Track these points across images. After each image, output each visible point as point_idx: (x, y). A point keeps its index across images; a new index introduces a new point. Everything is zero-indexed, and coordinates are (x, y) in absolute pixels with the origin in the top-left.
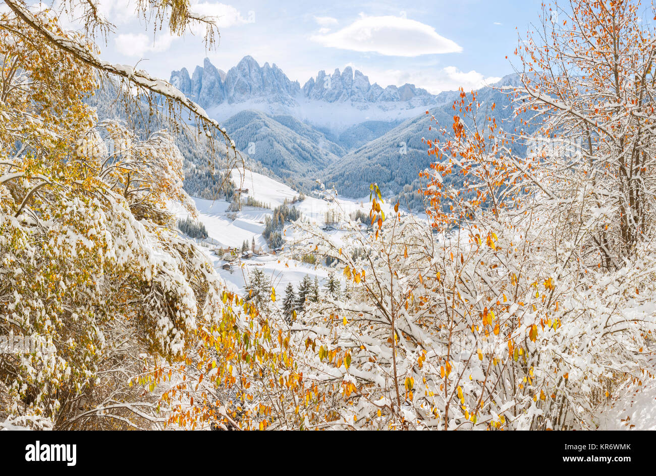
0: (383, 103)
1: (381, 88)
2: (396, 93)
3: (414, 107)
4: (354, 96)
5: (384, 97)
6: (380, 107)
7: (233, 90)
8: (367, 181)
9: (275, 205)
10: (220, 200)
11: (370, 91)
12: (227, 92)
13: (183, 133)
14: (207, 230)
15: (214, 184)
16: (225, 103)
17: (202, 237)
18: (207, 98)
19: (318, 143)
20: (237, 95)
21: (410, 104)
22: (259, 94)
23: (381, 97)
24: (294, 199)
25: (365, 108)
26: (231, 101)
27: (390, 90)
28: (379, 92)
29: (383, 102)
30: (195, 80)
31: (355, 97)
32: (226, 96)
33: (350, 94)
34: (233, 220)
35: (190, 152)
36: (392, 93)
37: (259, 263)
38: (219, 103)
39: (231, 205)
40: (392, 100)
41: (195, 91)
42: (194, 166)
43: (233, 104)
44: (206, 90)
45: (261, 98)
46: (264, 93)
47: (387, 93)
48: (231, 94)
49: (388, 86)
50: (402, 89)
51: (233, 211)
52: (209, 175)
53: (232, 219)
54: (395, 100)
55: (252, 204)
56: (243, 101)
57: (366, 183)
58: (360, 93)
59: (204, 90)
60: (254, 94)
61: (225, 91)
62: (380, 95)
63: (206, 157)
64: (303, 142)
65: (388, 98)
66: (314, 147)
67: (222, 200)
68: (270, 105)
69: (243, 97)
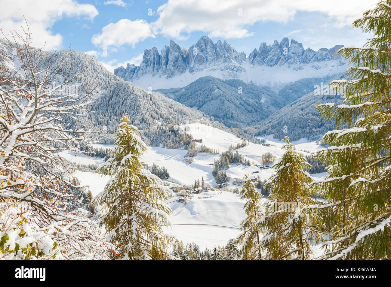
0: (316, 63)
1: (314, 51)
2: (327, 54)
3: (344, 64)
4: (291, 60)
5: (317, 58)
6: (313, 66)
7: (193, 62)
8: (300, 127)
9: (223, 151)
10: (180, 148)
11: (304, 55)
12: (189, 64)
13: (151, 99)
14: (168, 172)
15: (176, 136)
16: (187, 72)
17: (164, 178)
18: (172, 69)
19: (261, 99)
20: (197, 65)
21: (340, 62)
22: (213, 64)
23: (314, 59)
24: (238, 145)
25: (300, 69)
26: (192, 71)
27: (322, 52)
28: (312, 55)
30: (163, 55)
31: (292, 60)
32: (188, 67)
33: (287, 59)
34: (190, 163)
35: (157, 113)
36: (324, 55)
37: (206, 196)
38: (182, 72)
39: (189, 152)
40: (324, 60)
41: (164, 64)
42: (160, 124)
43: (193, 73)
44: (172, 63)
45: (215, 67)
46: (217, 63)
47: (319, 54)
48: (192, 66)
49: (320, 49)
50: (333, 50)
51: (190, 156)
52: (172, 130)
53: (189, 162)
54: (327, 59)
55: (204, 150)
56: (201, 70)
57: (299, 129)
58: (296, 57)
60: (209, 64)
61: (187, 63)
62: (313, 57)
63: (170, 116)
64: (248, 99)
65: (320, 59)
66: (257, 102)
67: (182, 148)
68: (222, 72)
69: (201, 67)
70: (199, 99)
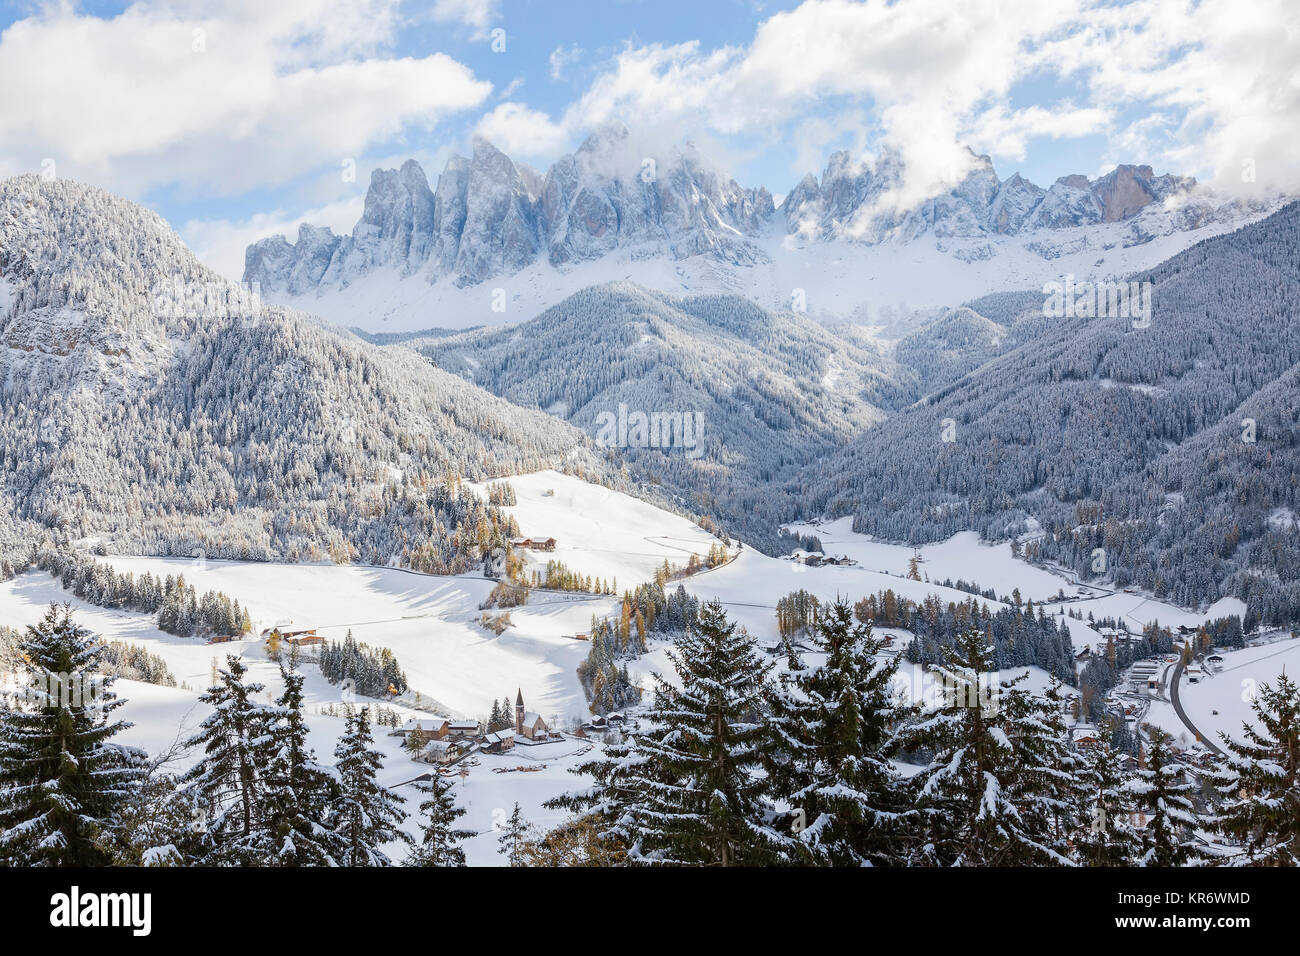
0: (1045, 236)
1: (1035, 189)
2: (1086, 199)
3: (1151, 238)
4: (945, 221)
5: (1045, 214)
6: (1032, 247)
7: (564, 223)
8: (954, 491)
9: (630, 583)
10: (467, 574)
11: (998, 202)
12: (547, 229)
13: (366, 379)
14: (402, 668)
15: (454, 527)
16: (542, 260)
17: (387, 692)
18: (483, 249)
19: (822, 372)
20: (579, 236)
21: (1136, 229)
22: (644, 231)
23: (1035, 217)
24: (691, 563)
25: (982, 255)
26: (558, 256)
27: (1067, 190)
28: (1027, 201)
29: (1041, 231)
30: (446, 195)
31: (952, 224)
32: (543, 243)
33: (931, 216)
34: (499, 632)
35: (388, 434)
36: (1073, 201)
37: (526, 764)
38: (522, 263)
39: (499, 589)
40: (1075, 221)
41: (448, 230)
42: (398, 475)
43: (565, 265)
44: (482, 227)
45: (652, 245)
46: (659, 231)
47: (1054, 200)
48: (559, 237)
49: (1060, 181)
50: (1108, 185)
51: (503, 606)
52: (440, 502)
53: (496, 629)
54: (1085, 220)
55: (559, 584)
56: (595, 254)
57: (949, 495)
58: (965, 211)
59: (475, 227)
60: (629, 234)
61: (540, 231)
62: (1031, 210)
63: (439, 446)
64: (770, 374)
65: (1059, 218)
66: (803, 388)
67: (473, 573)
68: (679, 263)
69: (596, 243)
70: (575, 373)
